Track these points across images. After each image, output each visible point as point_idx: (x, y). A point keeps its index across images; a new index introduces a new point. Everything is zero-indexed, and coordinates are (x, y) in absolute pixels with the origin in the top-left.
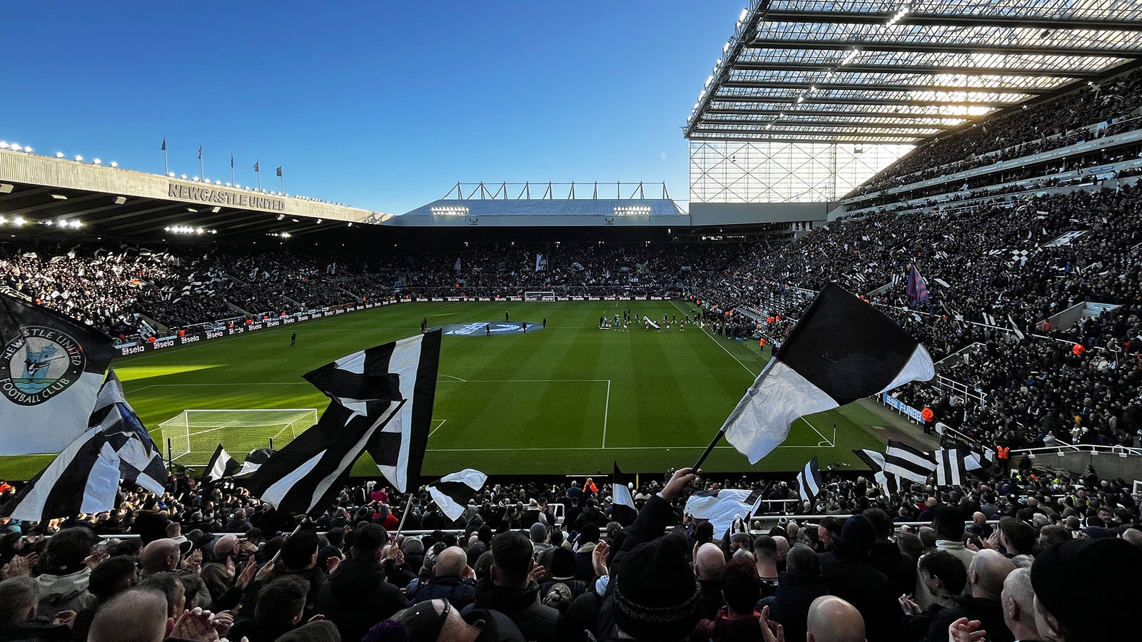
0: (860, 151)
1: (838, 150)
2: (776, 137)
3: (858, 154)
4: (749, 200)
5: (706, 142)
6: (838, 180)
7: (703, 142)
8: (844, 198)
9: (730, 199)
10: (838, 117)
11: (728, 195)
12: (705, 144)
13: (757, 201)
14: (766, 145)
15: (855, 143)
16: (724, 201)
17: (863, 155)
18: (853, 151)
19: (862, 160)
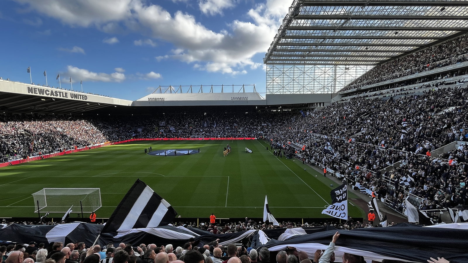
0: (348, 69)
1: (337, 69)
2: (308, 62)
9: (285, 92)
10: (338, 52)
11: (284, 91)
12: (274, 66)
13: (298, 93)
14: (303, 66)
15: (346, 65)
16: (282, 93)
17: (349, 71)
18: (344, 68)
19: (349, 73)
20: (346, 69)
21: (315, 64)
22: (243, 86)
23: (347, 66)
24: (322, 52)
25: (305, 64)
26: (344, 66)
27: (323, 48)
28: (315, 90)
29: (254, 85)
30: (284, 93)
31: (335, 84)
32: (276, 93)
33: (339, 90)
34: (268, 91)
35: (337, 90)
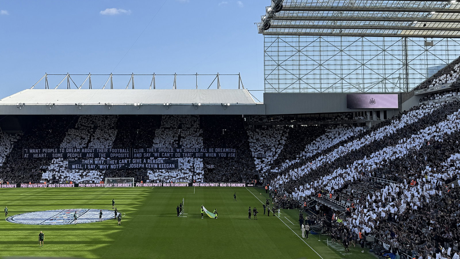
0: (431, 44)
1: (409, 44)
2: (347, 31)
3: (428, 47)
4: (323, 90)
5: (279, 36)
6: (410, 71)
7: (277, 36)
8: (417, 89)
9: (304, 88)
10: (407, 13)
11: (302, 86)
12: (278, 38)
13: (331, 91)
14: (338, 39)
15: (425, 37)
16: (297, 91)
17: (433, 48)
18: (423, 43)
19: (433, 52)
20: (427, 44)
21: (363, 36)
22: (218, 75)
23: (429, 39)
24: (375, 12)
25: (341, 35)
26: (423, 39)
27: (377, 5)
28: (366, 86)
29: (239, 75)
30: (302, 91)
31: (407, 74)
32: (284, 91)
33: (416, 85)
34: (268, 86)
35: (412, 87)
